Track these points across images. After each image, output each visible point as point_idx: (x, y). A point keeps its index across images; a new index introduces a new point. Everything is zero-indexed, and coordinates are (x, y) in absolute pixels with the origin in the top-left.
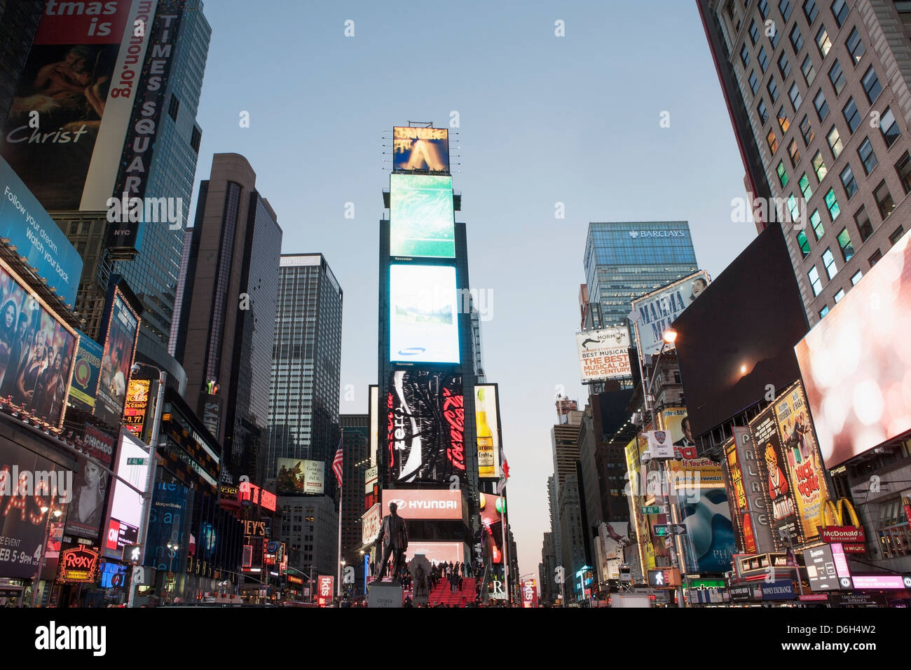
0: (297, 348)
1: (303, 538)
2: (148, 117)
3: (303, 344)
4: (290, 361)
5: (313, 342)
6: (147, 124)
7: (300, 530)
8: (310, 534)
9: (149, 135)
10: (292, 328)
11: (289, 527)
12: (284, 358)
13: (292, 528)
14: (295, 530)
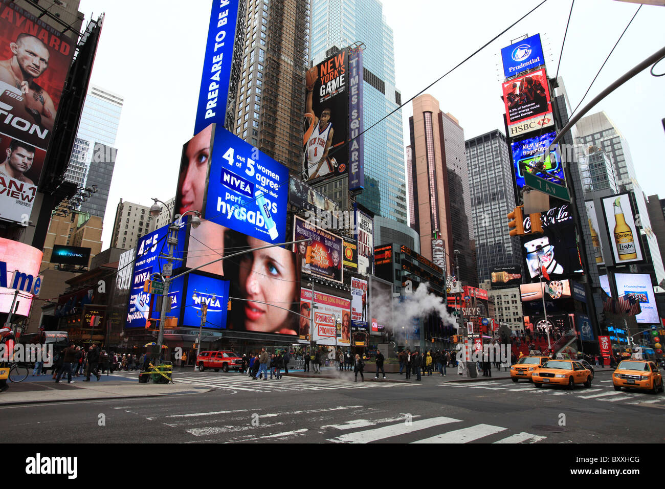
0: (494, 194)
1: (512, 314)
2: (355, 119)
3: (497, 191)
4: (491, 204)
5: (503, 188)
6: (355, 123)
7: (509, 309)
8: (516, 311)
9: (357, 128)
10: (488, 183)
11: (502, 308)
12: (487, 202)
13: (504, 309)
14: (506, 309)
